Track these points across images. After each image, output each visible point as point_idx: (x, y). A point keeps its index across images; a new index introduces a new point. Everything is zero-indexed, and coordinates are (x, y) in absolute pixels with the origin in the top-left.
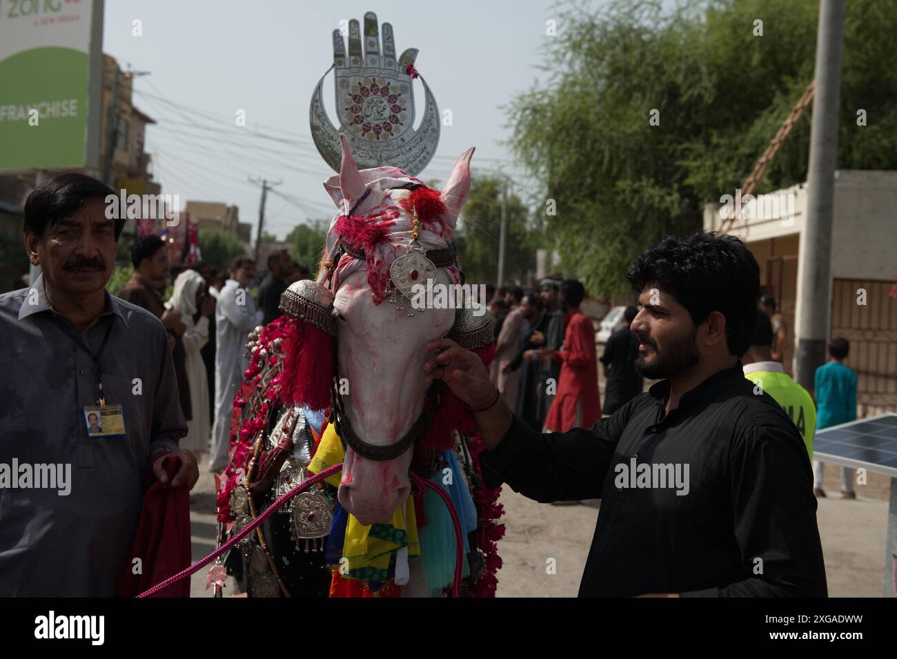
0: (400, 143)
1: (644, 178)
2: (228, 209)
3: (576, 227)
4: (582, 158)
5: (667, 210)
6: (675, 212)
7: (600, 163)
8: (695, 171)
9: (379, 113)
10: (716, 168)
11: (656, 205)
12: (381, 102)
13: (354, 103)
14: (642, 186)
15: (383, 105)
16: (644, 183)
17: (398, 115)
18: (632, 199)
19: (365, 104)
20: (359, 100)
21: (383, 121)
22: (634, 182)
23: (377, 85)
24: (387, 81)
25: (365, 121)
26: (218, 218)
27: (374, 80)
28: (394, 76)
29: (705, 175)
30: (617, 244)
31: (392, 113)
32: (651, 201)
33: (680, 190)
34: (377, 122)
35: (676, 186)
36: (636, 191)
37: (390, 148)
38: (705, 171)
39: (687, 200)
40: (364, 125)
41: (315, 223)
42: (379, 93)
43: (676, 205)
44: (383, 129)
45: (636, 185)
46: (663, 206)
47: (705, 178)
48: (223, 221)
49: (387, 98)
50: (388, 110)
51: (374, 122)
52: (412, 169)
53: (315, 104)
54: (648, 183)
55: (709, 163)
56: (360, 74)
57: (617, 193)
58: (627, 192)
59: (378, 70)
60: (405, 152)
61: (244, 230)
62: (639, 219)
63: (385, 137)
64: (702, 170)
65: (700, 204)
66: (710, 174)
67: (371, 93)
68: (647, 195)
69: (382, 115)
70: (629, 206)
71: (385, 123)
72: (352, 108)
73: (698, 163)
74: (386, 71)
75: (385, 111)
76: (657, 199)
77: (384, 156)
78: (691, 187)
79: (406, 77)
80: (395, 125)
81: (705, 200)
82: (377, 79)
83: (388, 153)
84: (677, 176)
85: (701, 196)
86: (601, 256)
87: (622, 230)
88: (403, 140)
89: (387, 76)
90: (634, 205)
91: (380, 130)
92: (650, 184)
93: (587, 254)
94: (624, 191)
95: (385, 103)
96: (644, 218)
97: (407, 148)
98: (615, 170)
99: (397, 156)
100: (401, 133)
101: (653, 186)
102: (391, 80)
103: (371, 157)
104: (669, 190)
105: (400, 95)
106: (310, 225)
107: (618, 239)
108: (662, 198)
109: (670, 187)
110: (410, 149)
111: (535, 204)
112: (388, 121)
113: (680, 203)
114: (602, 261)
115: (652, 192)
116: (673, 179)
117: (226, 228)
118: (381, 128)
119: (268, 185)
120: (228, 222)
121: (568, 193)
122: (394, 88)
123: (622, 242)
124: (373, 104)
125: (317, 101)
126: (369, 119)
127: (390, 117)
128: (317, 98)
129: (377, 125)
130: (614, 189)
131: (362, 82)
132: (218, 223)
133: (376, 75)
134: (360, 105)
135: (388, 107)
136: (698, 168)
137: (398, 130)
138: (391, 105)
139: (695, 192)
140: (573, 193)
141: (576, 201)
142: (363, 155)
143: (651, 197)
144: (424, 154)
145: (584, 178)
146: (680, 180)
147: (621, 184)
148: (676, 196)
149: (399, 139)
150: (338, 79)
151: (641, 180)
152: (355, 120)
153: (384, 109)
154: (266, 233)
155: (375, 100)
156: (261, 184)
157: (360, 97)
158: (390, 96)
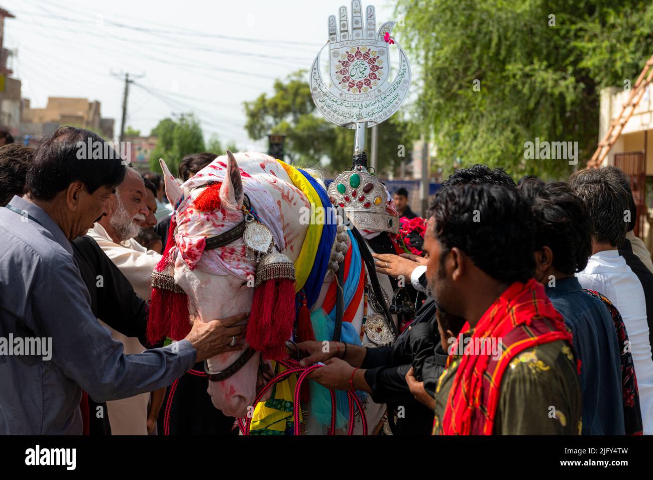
0: (377, 93)
1: (535, 61)
2: (91, 105)
3: (462, 115)
4: (468, 41)
5: (562, 96)
6: (570, 97)
7: (488, 46)
8: (590, 53)
9: (361, 72)
10: (612, 50)
11: (549, 90)
12: (363, 65)
13: (343, 67)
14: (534, 70)
15: (364, 66)
16: (536, 66)
17: (376, 73)
18: (524, 84)
19: (351, 67)
20: (347, 64)
21: (365, 78)
22: (525, 65)
23: (360, 52)
24: (368, 48)
25: (350, 80)
26: (80, 113)
27: (358, 48)
28: (374, 44)
29: (602, 57)
30: (508, 133)
31: (371, 72)
32: (543, 86)
33: (574, 74)
34: (360, 80)
35: (570, 69)
36: (527, 76)
37: (370, 98)
38: (601, 53)
39: (582, 85)
40: (350, 82)
41: (179, 117)
42: (362, 58)
43: (571, 90)
44: (364, 85)
45: (527, 69)
46: (557, 92)
47: (601, 60)
48: (86, 117)
49: (367, 61)
50: (368, 69)
51: (357, 80)
52: (386, 112)
53: (314, 71)
54: (540, 66)
55: (606, 44)
56: (347, 45)
57: (507, 78)
58: (518, 77)
59: (361, 41)
60: (380, 100)
61: (107, 126)
62: (532, 105)
63: (366, 90)
64: (598, 51)
65: (597, 88)
66: (607, 56)
67: (355, 59)
68: (539, 80)
69: (363, 74)
70: (519, 92)
71: (365, 80)
72: (341, 71)
73: (594, 44)
74: (367, 41)
75: (366, 70)
76: (550, 83)
77: (364, 104)
78: (587, 70)
79: (384, 43)
80: (374, 80)
81: (603, 85)
82: (360, 47)
83: (368, 102)
84: (572, 58)
85: (597, 79)
86: (491, 147)
87: (513, 118)
88: (379, 91)
89: (369, 44)
90: (526, 90)
91: (361, 86)
92: (543, 67)
93: (475, 144)
94: (514, 76)
95: (366, 64)
96: (537, 103)
97: (383, 97)
98: (503, 53)
99: (374, 103)
100: (377, 86)
101: (546, 69)
102: (371, 47)
103: (354, 107)
104: (563, 74)
105: (378, 57)
106: (175, 120)
107: (509, 129)
108: (556, 82)
109: (564, 70)
110: (385, 97)
111: (415, 91)
112: (368, 78)
113: (575, 88)
114: (494, 151)
115: (545, 76)
116: (568, 61)
117: (88, 123)
118: (362, 84)
119: (130, 78)
120: (91, 118)
121: (452, 79)
122: (374, 53)
123: (513, 131)
124: (357, 66)
125: (315, 69)
126: (353, 78)
127: (369, 75)
128: (315, 66)
129: (360, 82)
130: (504, 74)
131: (349, 51)
132: (80, 118)
133: (360, 44)
134: (347, 68)
135: (368, 67)
136: (594, 49)
137: (376, 84)
138: (371, 66)
139: (591, 75)
140: (457, 79)
141: (461, 87)
142: (348, 105)
143: (543, 82)
144: (397, 100)
145: (470, 62)
146: (575, 63)
147: (511, 68)
148: (571, 80)
149: (376, 91)
150: (331, 51)
151: (532, 63)
152: (343, 80)
153: (365, 69)
154: (129, 128)
155: (358, 63)
156: (124, 77)
157: (347, 62)
158: (370, 59)
